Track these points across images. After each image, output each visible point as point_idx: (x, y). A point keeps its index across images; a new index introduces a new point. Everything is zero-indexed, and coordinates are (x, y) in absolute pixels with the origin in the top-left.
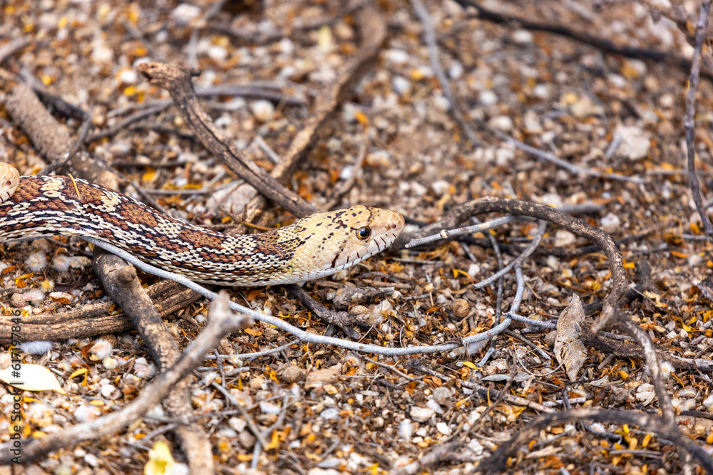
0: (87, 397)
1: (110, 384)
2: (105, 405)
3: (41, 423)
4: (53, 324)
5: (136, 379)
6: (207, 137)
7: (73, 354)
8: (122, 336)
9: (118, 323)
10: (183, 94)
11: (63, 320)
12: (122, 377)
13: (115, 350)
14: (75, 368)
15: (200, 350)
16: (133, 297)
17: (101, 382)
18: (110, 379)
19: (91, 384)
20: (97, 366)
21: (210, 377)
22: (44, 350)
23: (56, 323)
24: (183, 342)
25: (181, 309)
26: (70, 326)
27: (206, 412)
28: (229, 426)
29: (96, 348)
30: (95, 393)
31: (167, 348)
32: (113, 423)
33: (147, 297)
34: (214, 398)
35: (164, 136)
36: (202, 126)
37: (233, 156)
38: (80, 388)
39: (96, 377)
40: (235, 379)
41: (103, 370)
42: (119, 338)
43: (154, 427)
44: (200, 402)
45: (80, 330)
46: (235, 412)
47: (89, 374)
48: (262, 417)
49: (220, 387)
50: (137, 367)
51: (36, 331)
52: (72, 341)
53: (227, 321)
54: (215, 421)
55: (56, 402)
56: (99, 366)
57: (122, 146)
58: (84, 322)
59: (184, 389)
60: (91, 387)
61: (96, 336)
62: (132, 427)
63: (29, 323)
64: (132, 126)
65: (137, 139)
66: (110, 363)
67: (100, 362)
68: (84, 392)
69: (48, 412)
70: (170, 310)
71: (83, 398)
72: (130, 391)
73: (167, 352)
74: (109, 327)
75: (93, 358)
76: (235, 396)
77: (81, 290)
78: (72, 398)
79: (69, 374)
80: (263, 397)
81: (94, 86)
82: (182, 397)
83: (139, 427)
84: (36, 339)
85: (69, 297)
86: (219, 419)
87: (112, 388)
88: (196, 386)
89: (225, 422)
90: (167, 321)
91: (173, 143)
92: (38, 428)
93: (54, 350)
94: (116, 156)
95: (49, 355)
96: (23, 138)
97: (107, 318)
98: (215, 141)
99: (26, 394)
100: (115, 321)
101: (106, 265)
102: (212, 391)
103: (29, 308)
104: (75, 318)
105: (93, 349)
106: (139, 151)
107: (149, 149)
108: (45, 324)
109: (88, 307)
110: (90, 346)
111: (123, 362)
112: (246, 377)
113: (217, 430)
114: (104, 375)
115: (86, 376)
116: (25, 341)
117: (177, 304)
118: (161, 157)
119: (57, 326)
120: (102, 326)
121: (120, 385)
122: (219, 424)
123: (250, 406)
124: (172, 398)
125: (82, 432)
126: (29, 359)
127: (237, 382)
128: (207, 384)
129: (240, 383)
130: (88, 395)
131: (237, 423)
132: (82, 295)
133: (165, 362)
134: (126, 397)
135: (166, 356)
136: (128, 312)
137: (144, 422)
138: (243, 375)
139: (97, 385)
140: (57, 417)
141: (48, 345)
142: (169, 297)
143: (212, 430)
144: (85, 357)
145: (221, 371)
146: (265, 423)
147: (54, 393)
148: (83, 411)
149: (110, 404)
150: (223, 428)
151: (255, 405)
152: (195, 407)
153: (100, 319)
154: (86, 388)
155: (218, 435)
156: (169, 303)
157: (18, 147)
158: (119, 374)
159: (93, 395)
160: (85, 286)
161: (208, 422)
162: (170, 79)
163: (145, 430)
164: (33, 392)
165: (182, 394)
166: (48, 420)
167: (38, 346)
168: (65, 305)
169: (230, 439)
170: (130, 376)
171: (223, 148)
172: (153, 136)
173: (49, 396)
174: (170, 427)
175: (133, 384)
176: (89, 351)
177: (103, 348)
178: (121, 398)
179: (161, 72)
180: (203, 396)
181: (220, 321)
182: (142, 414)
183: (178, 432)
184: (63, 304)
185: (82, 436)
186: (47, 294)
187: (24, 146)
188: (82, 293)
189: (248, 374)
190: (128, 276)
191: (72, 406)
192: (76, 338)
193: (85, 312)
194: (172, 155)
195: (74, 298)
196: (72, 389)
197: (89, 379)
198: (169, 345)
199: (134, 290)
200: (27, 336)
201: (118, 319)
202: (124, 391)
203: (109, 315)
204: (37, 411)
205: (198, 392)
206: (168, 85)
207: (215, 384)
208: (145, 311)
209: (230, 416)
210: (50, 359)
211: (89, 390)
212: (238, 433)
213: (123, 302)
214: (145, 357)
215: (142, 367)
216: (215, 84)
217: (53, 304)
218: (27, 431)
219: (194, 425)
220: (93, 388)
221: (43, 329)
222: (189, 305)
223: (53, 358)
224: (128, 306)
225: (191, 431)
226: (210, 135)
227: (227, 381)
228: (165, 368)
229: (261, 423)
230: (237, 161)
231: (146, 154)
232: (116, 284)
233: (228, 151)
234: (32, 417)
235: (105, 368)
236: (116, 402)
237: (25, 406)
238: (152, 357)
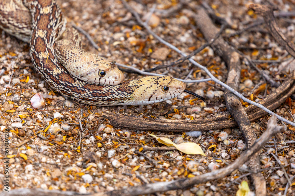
0: (215, 158)
1: (226, 152)
2: (222, 162)
3: (192, 170)
4: (202, 123)
5: (237, 150)
7: (210, 138)
9: (232, 123)
10: (269, 19)
11: (207, 122)
12: (231, 149)
13: (230, 136)
14: (211, 144)
15: (263, 141)
16: (238, 113)
17: (222, 151)
18: (226, 150)
19: (218, 152)
20: (221, 143)
21: (270, 150)
22: (198, 135)
23: (204, 123)
24: (261, 133)
25: (261, 117)
26: (210, 125)
27: (267, 167)
28: (277, 175)
29: (221, 135)
30: (219, 156)
31: (251, 137)
32: (222, 173)
33: (244, 113)
34: (272, 160)
35: (263, 34)
36: (277, 33)
37: (290, 47)
38: (212, 153)
39: (220, 148)
40: (282, 151)
41: (223, 145)
42: (233, 130)
43: (243, 173)
44: (265, 162)
45: (215, 126)
46: (279, 167)
47: (217, 147)
48: (292, 170)
49: (274, 155)
50: (238, 144)
51: (194, 126)
52: (211, 131)
53: (275, 128)
54: (270, 171)
55: (200, 160)
56: (222, 143)
57: (244, 39)
58: (216, 123)
59: (257, 156)
60: (217, 153)
61: (222, 129)
62: (233, 173)
63: (191, 123)
64: (250, 30)
65: (251, 36)
66: (226, 142)
67: (222, 142)
68: (214, 156)
69: (196, 165)
70: (256, 118)
71: (213, 158)
72: (234, 156)
73: (251, 138)
74: (227, 125)
75: (219, 140)
76: (281, 160)
77: (218, 107)
78: (208, 158)
79: (208, 147)
80: (293, 161)
81: (235, 10)
82: (255, 160)
83: (236, 173)
84: (194, 130)
85: (212, 110)
86: (272, 170)
87: (226, 154)
88: (264, 154)
89: (275, 172)
90: (255, 123)
91: (267, 39)
92: (190, 172)
93: (203, 135)
94: (241, 43)
95: (200, 138)
96: (200, 34)
97: (227, 121)
98: (282, 40)
99: (188, 156)
100: (230, 123)
101: (228, 97)
102: (270, 157)
103: (194, 115)
104: (213, 121)
105: (219, 136)
106: (251, 41)
107: (256, 40)
108: (199, 123)
109: (219, 116)
110: (218, 134)
111: (232, 142)
112: (287, 150)
113: (271, 175)
114: (223, 148)
115: (215, 148)
116: (189, 131)
117: (260, 115)
118: (262, 44)
119: (204, 125)
120: (224, 125)
121: (230, 153)
122: (272, 173)
123: (287, 165)
124: (251, 160)
125: (208, 176)
126: (191, 139)
127: (282, 153)
128: (269, 154)
129: (284, 153)
130: (215, 157)
131: (280, 173)
132: (219, 109)
133: (250, 143)
134: (232, 158)
135: (250, 140)
136: (236, 119)
137: (238, 171)
138: (286, 150)
139: (220, 152)
140: (200, 167)
141: (199, 133)
142: (256, 112)
143: (269, 176)
144: (216, 139)
145: (276, 147)
146: (293, 173)
147: (200, 155)
148: (212, 165)
149: (224, 161)
150: (273, 175)
151: (289, 164)
152: (262, 164)
153: (224, 122)
154: (215, 153)
155: (271, 178)
156: (255, 115)
157: (198, 39)
158: (230, 147)
159: (218, 157)
160: (220, 105)
161: (267, 172)
162: (264, 12)
163: (239, 174)
164: (191, 155)
165: (256, 159)
166: (195, 169)
167: (195, 133)
168: (210, 114)
169: (276, 180)
170: (235, 149)
171: (286, 43)
172: (259, 34)
173: (198, 157)
174: (248, 174)
175: (236, 153)
176: (218, 136)
177: (224, 135)
178: (230, 159)
179: (260, 9)
180: (266, 159)
181: (272, 128)
182: (237, 168)
183: (252, 176)
185: (208, 178)
186: (203, 108)
187: (201, 38)
188: (219, 108)
189: (288, 149)
190: (236, 104)
191: (208, 162)
192: (213, 130)
193: (217, 118)
194: (266, 43)
195: (215, 110)
196: (209, 154)
197: (217, 149)
199: (239, 109)
200: (190, 129)
201: (232, 122)
202: (231, 156)
203: (228, 120)
204: (191, 164)
205: (264, 157)
206: (262, 14)
207: (272, 154)
208: (243, 119)
209: (277, 169)
210: (201, 139)
211: (217, 154)
212: (280, 177)
213: (234, 115)
214: (243, 140)
215: (241, 145)
216: (289, 10)
217: (205, 113)
218: (186, 174)
219: (259, 174)
220: (218, 153)
221: (197, 126)
222: (265, 115)
223: (202, 139)
224: (236, 116)
225: (258, 176)
226: (280, 37)
227: (278, 152)
228: (249, 146)
229: (291, 173)
230: (291, 50)
231: (254, 43)
232: (231, 106)
233: (288, 45)
234: (189, 167)
235: (224, 144)
236: (227, 161)
237: (187, 162)
238: (245, 141)
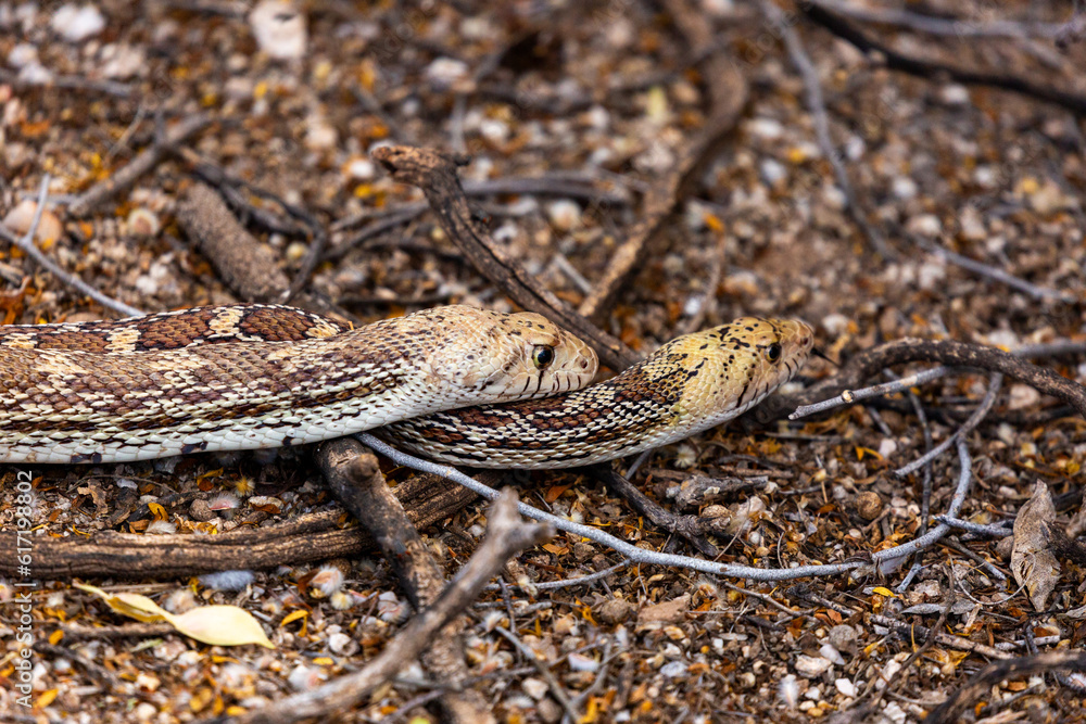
0: (308, 653)
1: (342, 632)
2: (335, 664)
3: (239, 693)
4: (254, 544)
5: (381, 624)
6: (481, 257)
7: (285, 589)
8: (359, 561)
9: (353, 540)
10: (444, 193)
11: (270, 538)
12: (359, 622)
13: (349, 582)
14: (289, 610)
15: (475, 577)
16: (375, 501)
17: (328, 630)
18: (342, 625)
19: (314, 632)
20: (321, 606)
21: (492, 618)
22: (241, 584)
23: (262, 541)
24: (452, 567)
25: (447, 517)
26: (280, 547)
27: (487, 671)
28: (524, 693)
29: (319, 579)
30: (320, 646)
31: (427, 577)
32: (346, 691)
33: (395, 500)
34: (499, 649)
35: (416, 257)
36: (473, 241)
37: (521, 284)
38: (297, 639)
39: (320, 622)
40: (530, 621)
41: (331, 611)
42: (355, 564)
43: (409, 696)
44: (478, 657)
45: (296, 552)
46: (531, 669)
47: (310, 619)
48: (572, 676)
49: (507, 634)
50: (382, 605)
51: (229, 555)
52: (286, 570)
53: (515, 533)
54: (501, 685)
55: (261, 662)
56: (325, 606)
57: (353, 274)
58: (301, 540)
59: (453, 638)
60: (314, 637)
61: (319, 561)
62: (377, 696)
63: (218, 543)
64: (368, 244)
65: (375, 263)
66: (341, 601)
67: (327, 599)
68: (302, 646)
69: (249, 677)
70: (431, 519)
71: (302, 654)
72: (372, 642)
73: (426, 582)
74: (338, 547)
75: (316, 594)
76: (531, 646)
77: (296, 493)
78: (284, 656)
79: (279, 619)
80: (573, 647)
81: (308, 184)
82: (451, 650)
83: (387, 696)
84: (230, 568)
85: (278, 504)
86: (506, 681)
87: (345, 639)
88: (472, 632)
89: (516, 686)
90: (426, 536)
91: (431, 269)
92: (233, 701)
93: (257, 583)
94: (347, 289)
95: (249, 591)
96: (204, 266)
97: (335, 533)
98: (494, 263)
99: (217, 650)
100: (347, 538)
101: (332, 454)
102: (495, 639)
103: (216, 522)
104: (288, 535)
105: (315, 581)
106: (379, 282)
107: (393, 277)
108: (243, 544)
109: (307, 518)
110: (311, 576)
111: (361, 598)
112: (547, 616)
113: (504, 697)
114: (332, 619)
115: (305, 622)
116: (213, 571)
117: (441, 509)
118: (413, 288)
119: (261, 547)
120: (329, 546)
121: (357, 634)
122: (508, 688)
123: (554, 660)
124: (437, 651)
125: (300, 705)
126: (220, 598)
127: (533, 624)
128: (488, 629)
129: (538, 627)
130: (309, 650)
131: (535, 687)
132: (298, 500)
133: (424, 598)
134: (366, 651)
135: (425, 589)
136: (366, 523)
137: (394, 689)
138: (542, 614)
139: (322, 634)
140: (262, 684)
141: (247, 576)
142: (428, 499)
143: (497, 698)
144: (304, 593)
145: (509, 608)
146: (577, 685)
147: (257, 648)
148: (301, 674)
149: (342, 662)
150: (514, 695)
151: (561, 659)
152: (470, 663)
153: (325, 536)
154: (306, 639)
155: (507, 705)
156: (428, 508)
157: (197, 280)
158: (355, 617)
159: (316, 650)
160: (302, 486)
161: (490, 686)
162: (424, 170)
163: (396, 700)
164: (226, 648)
165: (451, 645)
166: (249, 689)
167: (232, 578)
168: (272, 515)
169: (523, 711)
170: (372, 620)
171: (507, 273)
172: (399, 258)
173: (250, 653)
174: (433, 695)
175: (377, 632)
176: (309, 584)
177: (330, 579)
178: (359, 653)
179: (411, 160)
180: (482, 647)
181: (504, 534)
182: (391, 676)
183: (445, 702)
184: (268, 514)
185: (301, 712)
186: (245, 499)
187: (206, 278)
188: (297, 496)
189: (550, 613)
190: (366, 470)
191: (285, 667)
192: (289, 564)
193: (302, 525)
194: (429, 285)
195: (286, 505)
196: (285, 641)
197: (311, 626)
198: (430, 572)
199: (376, 490)
200: (215, 564)
201: (353, 534)
202: (363, 642)
203: (339, 529)
204: (234, 675)
205: (475, 641)
206: (420, 179)
207: (499, 628)
208: (393, 521)
209: (524, 677)
210: (251, 597)
211: (311, 641)
212: (535, 701)
213: (359, 509)
214: (394, 591)
215: (390, 606)
216: (491, 177)
217: (254, 514)
218: (218, 707)
219: (469, 692)
220: (316, 638)
221: (239, 552)
222: (460, 511)
223: (256, 596)
224: (366, 514)
225: (465, 700)
226: (486, 254)
227: (518, 623)
228: (425, 606)
229: (570, 686)
230: (527, 292)
231: (389, 286)
232: (348, 481)
233: (515, 277)
234: (225, 685)
235: (333, 608)
236: (352, 659)
237: (215, 669)
238: (405, 592)
